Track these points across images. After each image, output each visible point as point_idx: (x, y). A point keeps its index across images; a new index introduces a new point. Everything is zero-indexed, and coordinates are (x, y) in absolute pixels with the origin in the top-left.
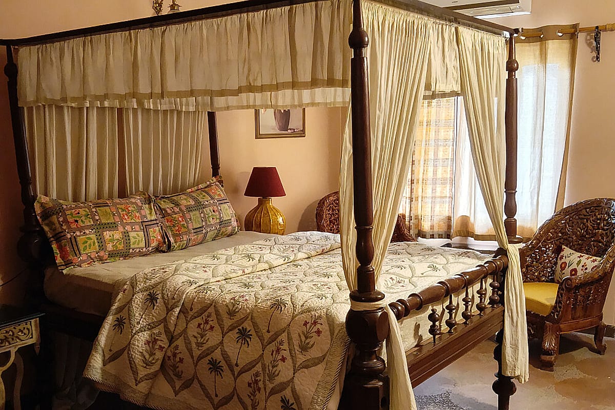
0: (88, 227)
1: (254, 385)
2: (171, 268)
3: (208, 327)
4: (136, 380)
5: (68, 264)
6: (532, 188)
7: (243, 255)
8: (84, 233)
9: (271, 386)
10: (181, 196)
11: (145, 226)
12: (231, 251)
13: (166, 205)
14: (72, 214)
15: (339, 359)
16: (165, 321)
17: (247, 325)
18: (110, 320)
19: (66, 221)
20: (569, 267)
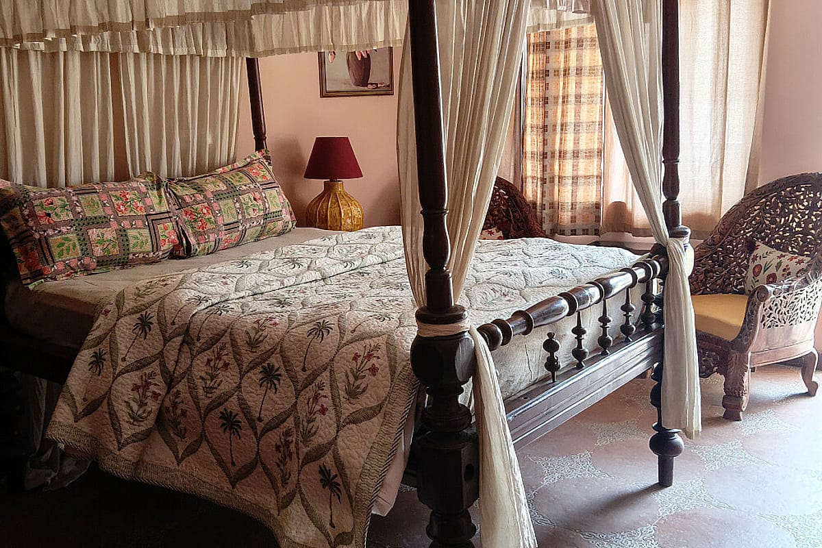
0: (66, 223)
1: (284, 450)
2: (174, 280)
3: (221, 364)
4: (119, 443)
5: (36, 276)
6: (713, 160)
7: (286, 260)
8: (60, 231)
9: (305, 450)
10: (208, 178)
11: (152, 221)
12: (269, 255)
13: (185, 192)
14: (41, 205)
15: (402, 409)
16: (161, 355)
17: (275, 361)
18: (85, 356)
19: (33, 215)
20: (764, 272)
